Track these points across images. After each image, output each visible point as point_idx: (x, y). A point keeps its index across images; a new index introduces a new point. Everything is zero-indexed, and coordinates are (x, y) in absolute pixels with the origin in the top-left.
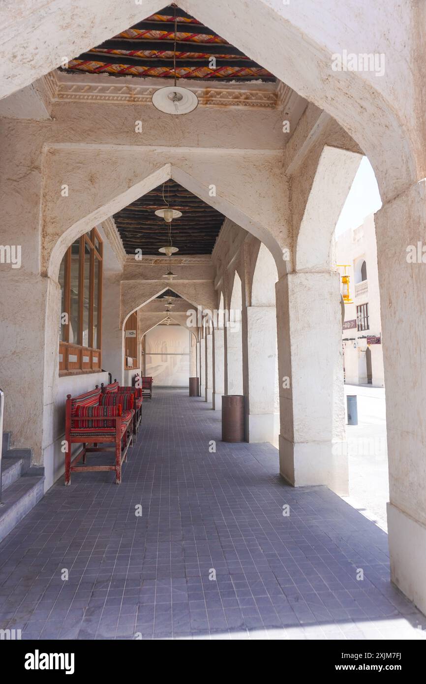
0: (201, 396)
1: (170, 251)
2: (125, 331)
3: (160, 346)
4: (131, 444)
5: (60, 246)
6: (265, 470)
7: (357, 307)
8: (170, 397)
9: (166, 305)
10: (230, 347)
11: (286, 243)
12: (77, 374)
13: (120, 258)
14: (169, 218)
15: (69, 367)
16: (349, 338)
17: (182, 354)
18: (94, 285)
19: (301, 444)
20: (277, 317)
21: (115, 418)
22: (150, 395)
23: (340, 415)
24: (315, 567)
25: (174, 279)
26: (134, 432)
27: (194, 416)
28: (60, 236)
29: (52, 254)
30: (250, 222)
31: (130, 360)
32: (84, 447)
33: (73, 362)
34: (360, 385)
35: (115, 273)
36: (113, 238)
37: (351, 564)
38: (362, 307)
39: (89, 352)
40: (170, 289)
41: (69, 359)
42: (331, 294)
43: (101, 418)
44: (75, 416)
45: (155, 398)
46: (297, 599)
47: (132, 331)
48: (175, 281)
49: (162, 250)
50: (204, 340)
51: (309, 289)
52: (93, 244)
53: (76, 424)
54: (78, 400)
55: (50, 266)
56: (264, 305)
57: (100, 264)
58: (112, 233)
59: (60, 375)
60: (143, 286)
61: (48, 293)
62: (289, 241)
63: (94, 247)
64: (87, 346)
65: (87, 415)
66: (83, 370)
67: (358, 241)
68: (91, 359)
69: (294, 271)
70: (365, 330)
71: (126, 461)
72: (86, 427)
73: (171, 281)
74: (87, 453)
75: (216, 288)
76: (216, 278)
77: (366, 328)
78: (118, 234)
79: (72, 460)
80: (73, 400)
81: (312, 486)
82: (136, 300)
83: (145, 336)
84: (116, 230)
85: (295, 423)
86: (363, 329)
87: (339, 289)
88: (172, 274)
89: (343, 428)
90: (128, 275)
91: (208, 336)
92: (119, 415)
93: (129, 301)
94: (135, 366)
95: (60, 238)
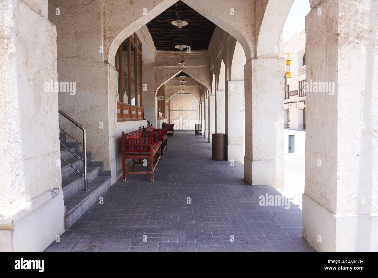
0: (202, 135)
1: (182, 47)
2: (157, 97)
3: (179, 106)
4: (160, 160)
5: (115, 45)
6: (236, 176)
7: (299, 82)
8: (184, 135)
9: (181, 81)
10: (218, 106)
11: (251, 40)
12: (128, 121)
13: (153, 53)
14: (180, 26)
15: (124, 117)
16: (293, 101)
17: (191, 111)
18: (137, 69)
19: (256, 161)
20: (245, 86)
21: (149, 145)
22: (172, 135)
23: (281, 145)
24: (259, 228)
25: (185, 65)
26: (162, 154)
27: (197, 146)
28: (114, 38)
29: (110, 50)
30: (229, 27)
31: (161, 114)
32: (133, 162)
33: (126, 114)
34: (298, 130)
35: (150, 62)
36: (148, 41)
37: (281, 227)
38: (302, 82)
39: (136, 108)
40: (183, 71)
41: (124, 112)
42: (278, 72)
43: (141, 145)
44: (127, 144)
45: (175, 136)
46: (247, 243)
47: (161, 97)
48: (186, 66)
49: (177, 47)
50: (204, 102)
51: (265, 68)
52: (136, 44)
53: (127, 148)
54: (128, 135)
55: (109, 57)
56: (238, 80)
57: (141, 56)
58: (147, 37)
59: (118, 121)
60: (167, 70)
61: (108, 73)
62: (253, 38)
63: (136, 46)
64: (134, 105)
65: (134, 143)
66: (132, 119)
67: (302, 40)
68: (137, 113)
69: (255, 57)
70: (303, 96)
71: (157, 170)
72: (133, 150)
73: (183, 66)
74: (135, 165)
75: (211, 71)
76: (211, 65)
77: (304, 95)
78: (151, 37)
79: (126, 168)
80: (125, 134)
81: (262, 185)
82: (163, 78)
83: (169, 100)
84: (150, 35)
85: (254, 149)
86: (302, 96)
87: (284, 68)
88: (184, 62)
89: (282, 153)
90: (158, 63)
91: (206, 100)
92: (151, 143)
93: (159, 78)
94: (164, 117)
95: (114, 39)
